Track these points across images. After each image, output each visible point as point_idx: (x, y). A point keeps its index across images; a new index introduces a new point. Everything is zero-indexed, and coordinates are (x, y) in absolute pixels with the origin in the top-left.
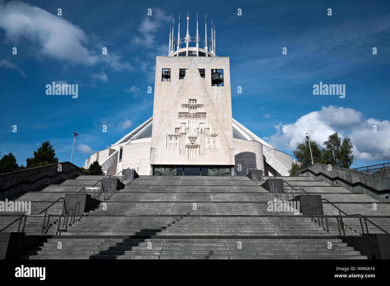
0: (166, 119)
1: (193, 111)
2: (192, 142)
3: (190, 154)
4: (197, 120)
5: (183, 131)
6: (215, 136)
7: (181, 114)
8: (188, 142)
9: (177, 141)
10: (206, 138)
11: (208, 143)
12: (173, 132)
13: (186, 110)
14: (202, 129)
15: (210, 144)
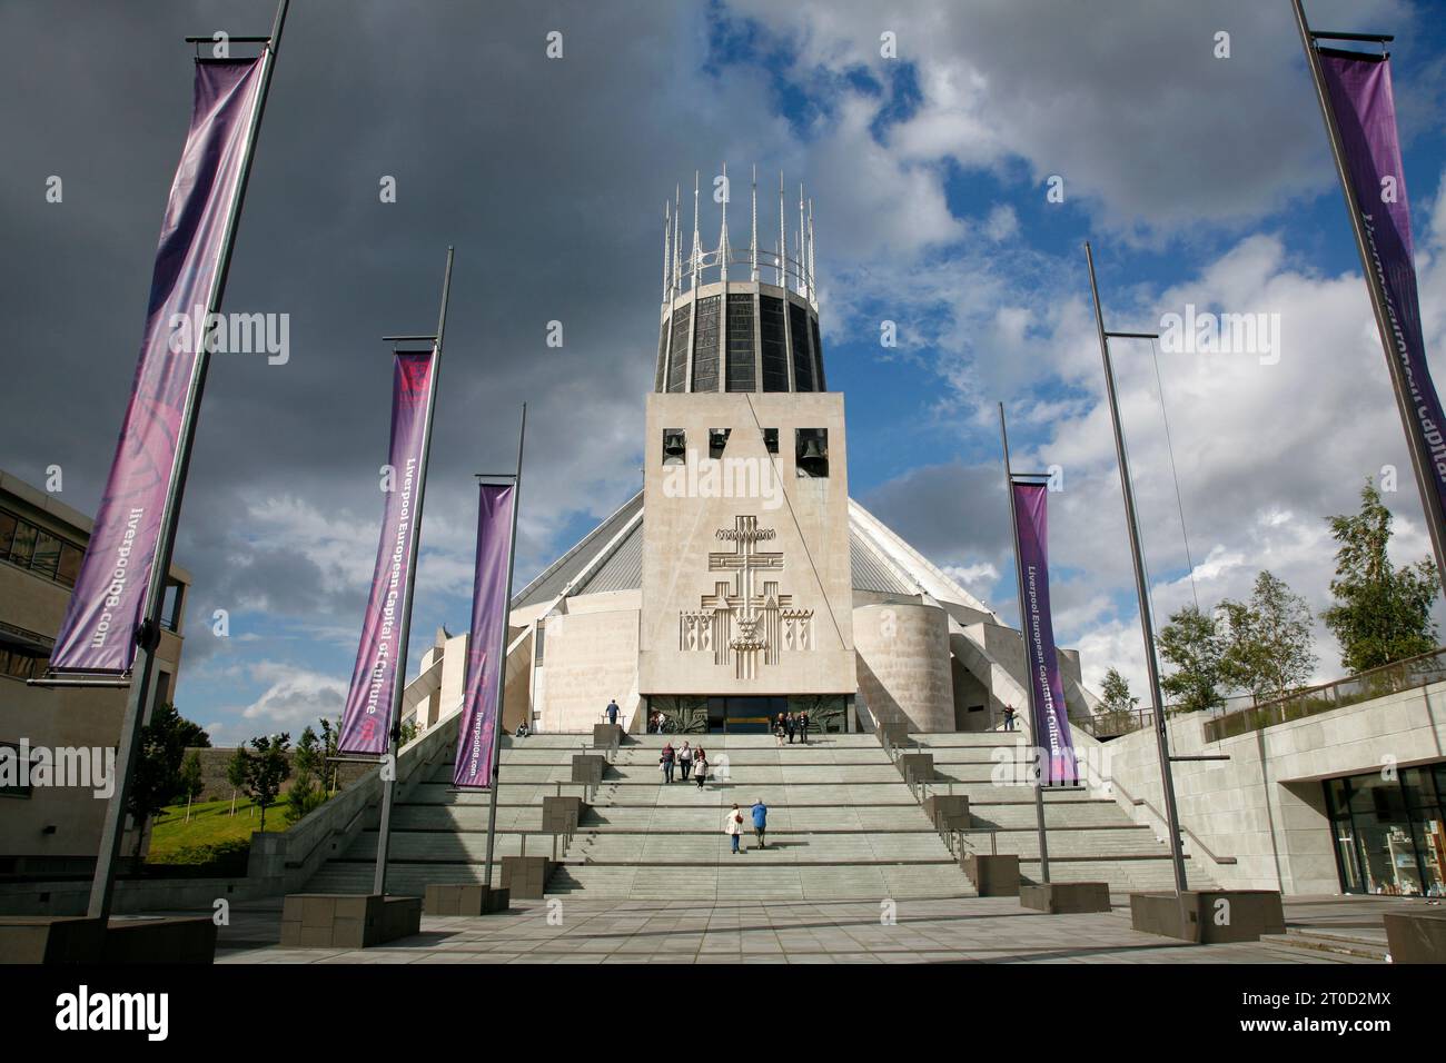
0: (677, 572)
1: (749, 549)
2: (747, 634)
3: (742, 666)
4: (758, 573)
5: (722, 604)
6: (807, 617)
7: (717, 561)
8: (736, 634)
9: (709, 633)
10: (784, 622)
11: (788, 636)
12: (694, 607)
13: (731, 546)
14: (771, 598)
15: (794, 642)
